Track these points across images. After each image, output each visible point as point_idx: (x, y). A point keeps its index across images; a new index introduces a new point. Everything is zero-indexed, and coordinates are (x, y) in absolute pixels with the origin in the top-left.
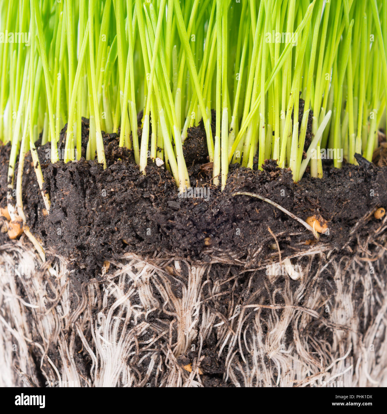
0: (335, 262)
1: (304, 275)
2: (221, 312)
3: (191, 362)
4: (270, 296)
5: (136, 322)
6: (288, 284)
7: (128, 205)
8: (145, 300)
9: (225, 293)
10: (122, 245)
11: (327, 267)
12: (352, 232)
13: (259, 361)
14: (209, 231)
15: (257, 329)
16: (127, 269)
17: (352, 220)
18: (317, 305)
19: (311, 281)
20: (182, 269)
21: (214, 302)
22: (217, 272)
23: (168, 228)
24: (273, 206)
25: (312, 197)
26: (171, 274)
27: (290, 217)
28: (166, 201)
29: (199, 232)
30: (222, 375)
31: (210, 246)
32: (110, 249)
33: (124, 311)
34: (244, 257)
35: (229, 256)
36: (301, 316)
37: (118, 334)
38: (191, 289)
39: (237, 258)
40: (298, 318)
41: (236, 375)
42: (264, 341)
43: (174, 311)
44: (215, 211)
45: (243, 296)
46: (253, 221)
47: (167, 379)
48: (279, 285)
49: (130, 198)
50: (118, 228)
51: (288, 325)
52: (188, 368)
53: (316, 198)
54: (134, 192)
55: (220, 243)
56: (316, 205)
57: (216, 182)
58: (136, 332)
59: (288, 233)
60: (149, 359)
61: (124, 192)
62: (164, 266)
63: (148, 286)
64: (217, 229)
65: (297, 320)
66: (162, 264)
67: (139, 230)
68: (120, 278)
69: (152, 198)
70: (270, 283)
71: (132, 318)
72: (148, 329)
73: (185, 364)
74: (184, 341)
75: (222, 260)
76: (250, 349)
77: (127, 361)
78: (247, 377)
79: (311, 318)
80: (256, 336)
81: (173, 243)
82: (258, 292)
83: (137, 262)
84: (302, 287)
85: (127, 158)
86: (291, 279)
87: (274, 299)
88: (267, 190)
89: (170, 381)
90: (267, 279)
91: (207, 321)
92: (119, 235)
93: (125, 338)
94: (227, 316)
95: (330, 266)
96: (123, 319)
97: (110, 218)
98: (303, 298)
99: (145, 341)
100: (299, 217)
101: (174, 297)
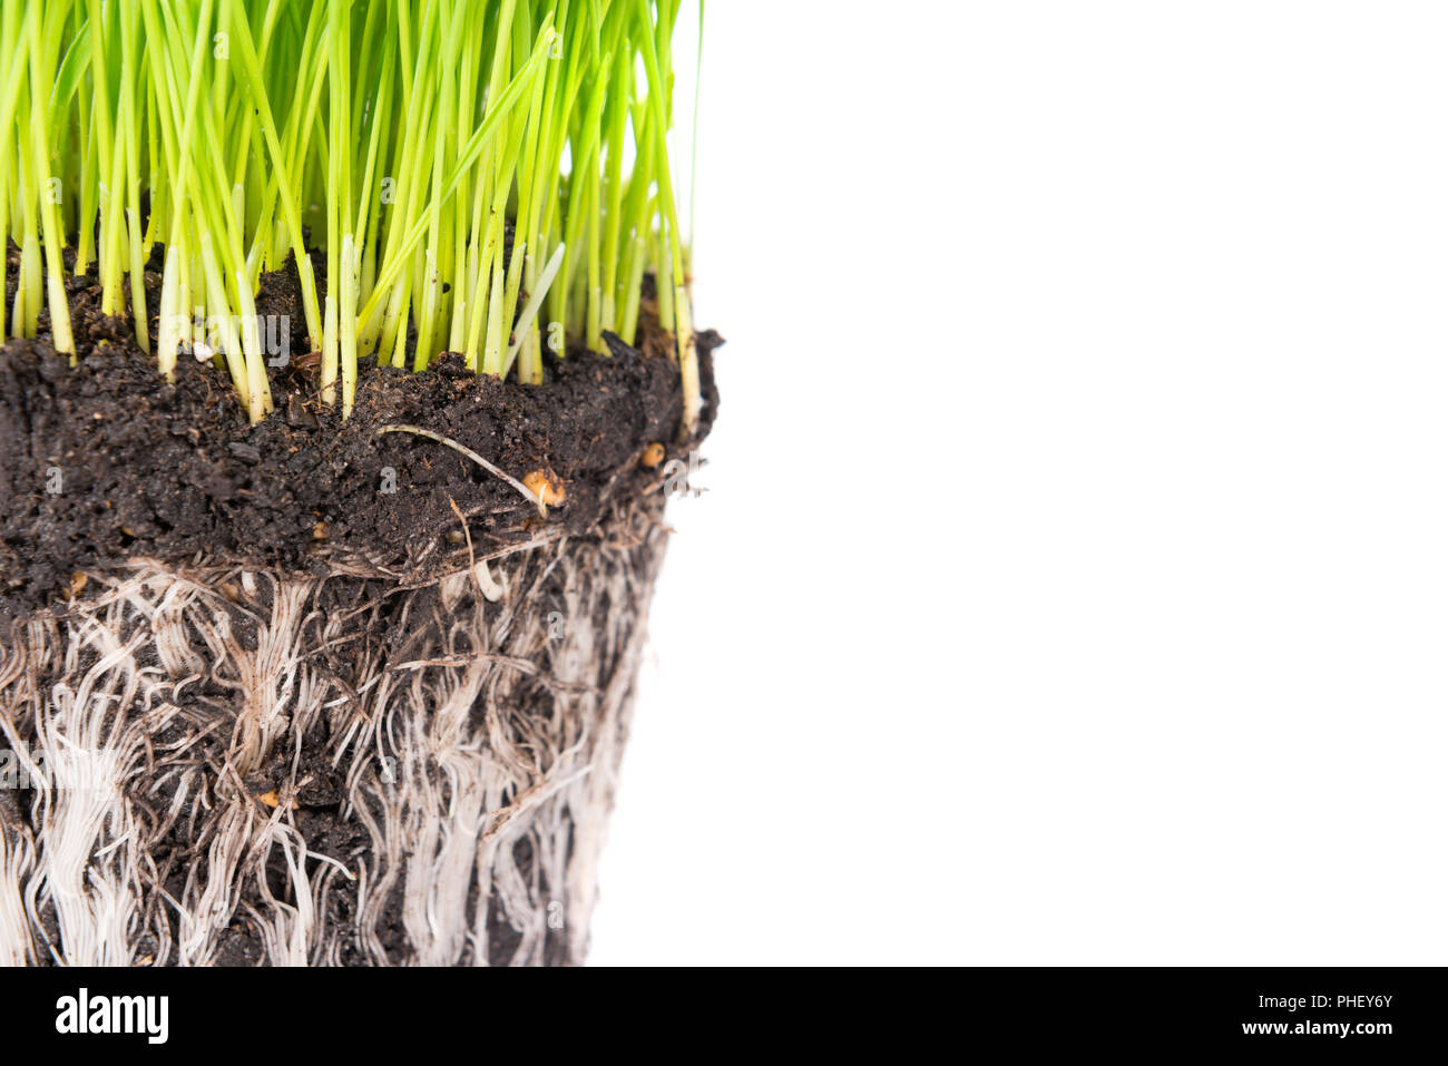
0: (567, 558)
1: (512, 591)
2: (341, 677)
3: (277, 788)
4: (444, 638)
5: (149, 705)
6: (480, 609)
7: (137, 451)
8: (170, 657)
9: (352, 637)
10: (121, 538)
11: (555, 570)
12: (604, 497)
13: (416, 771)
14: (323, 509)
15: (414, 708)
16: (129, 590)
17: (604, 471)
18: (532, 648)
19: (523, 600)
20: (258, 589)
21: (328, 657)
22: (335, 593)
23: (232, 503)
24: (459, 452)
25: (536, 432)
26: (232, 599)
27: (492, 475)
28: (226, 443)
29: (305, 512)
30: (338, 805)
31: (324, 542)
32: (91, 548)
33: (119, 680)
34: (399, 562)
35: (367, 561)
36: (502, 672)
37: (102, 729)
38: (277, 631)
39: (382, 564)
40: (496, 677)
41: (368, 804)
42: (427, 730)
43: (237, 677)
44: (339, 467)
45: (389, 641)
46: (417, 485)
47: (216, 823)
48: (464, 615)
49: (143, 436)
50: (112, 503)
51: (476, 695)
52: (268, 799)
53: (543, 434)
54: (150, 423)
55: (348, 535)
56: (543, 449)
57: (329, 396)
58: (148, 725)
59: (488, 509)
60: (176, 780)
61: (127, 421)
62: (216, 584)
63: (180, 626)
64: (343, 505)
65: (494, 683)
66: (212, 580)
67: (161, 508)
68: (111, 609)
69: (194, 436)
70: (445, 610)
71: (139, 695)
72: (176, 719)
73: (263, 791)
74: (258, 740)
75: (350, 569)
76: (399, 748)
77: (122, 787)
78: (389, 806)
79: (519, 675)
80: (412, 720)
81: (242, 535)
82: (420, 632)
83: (151, 574)
84: (506, 615)
85: (124, 340)
86: (486, 600)
87: (452, 644)
88: (449, 421)
89: (225, 827)
90: (439, 604)
91: (311, 696)
92: (117, 517)
93: (119, 739)
94: (353, 683)
95: (559, 569)
96: (117, 698)
97: (94, 480)
98: (508, 638)
99: (168, 743)
100: (512, 475)
101: (238, 648)
